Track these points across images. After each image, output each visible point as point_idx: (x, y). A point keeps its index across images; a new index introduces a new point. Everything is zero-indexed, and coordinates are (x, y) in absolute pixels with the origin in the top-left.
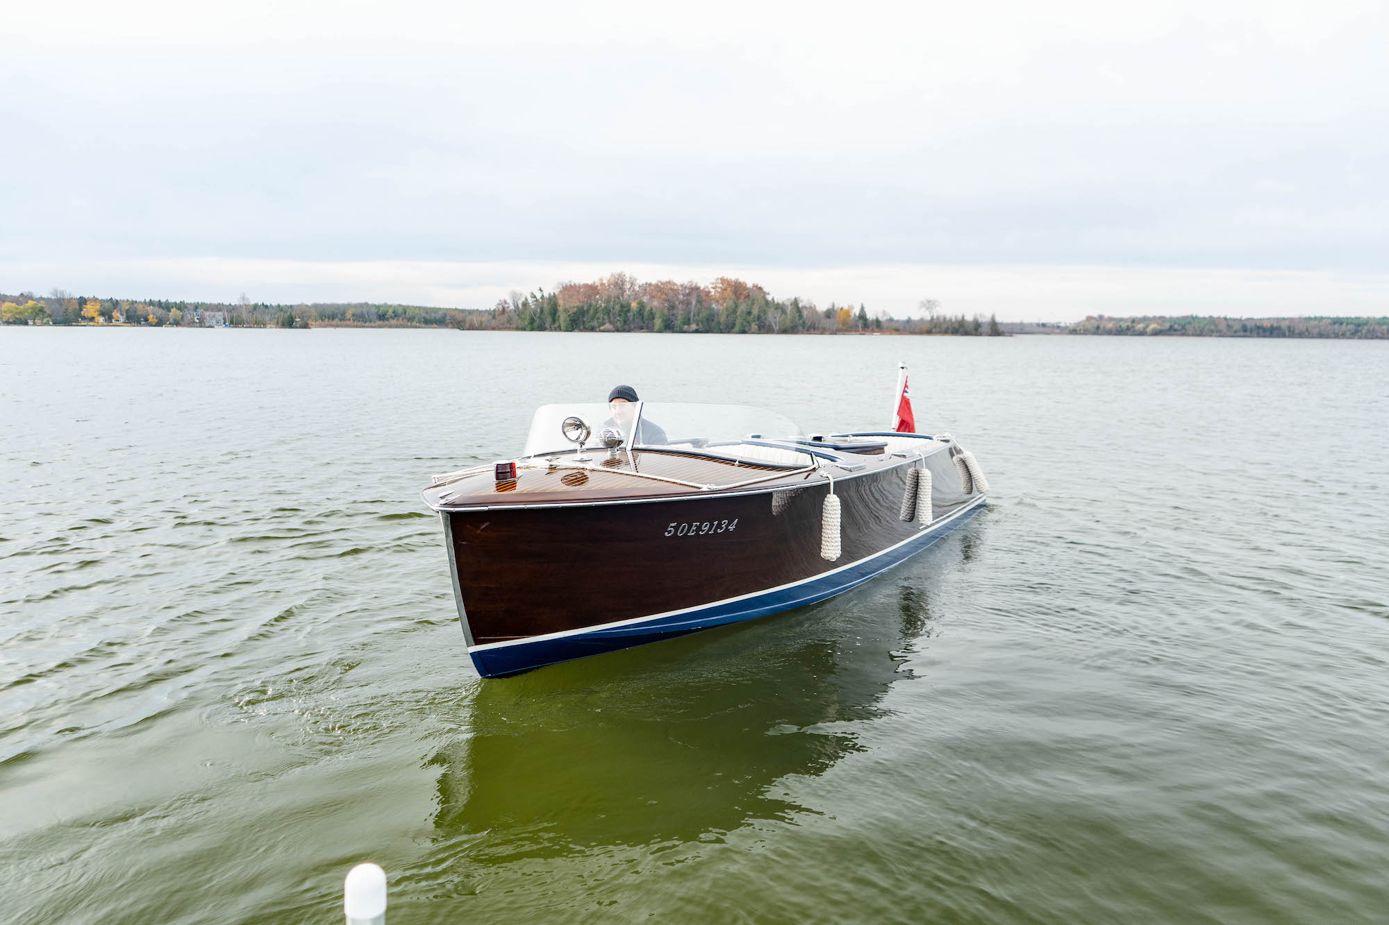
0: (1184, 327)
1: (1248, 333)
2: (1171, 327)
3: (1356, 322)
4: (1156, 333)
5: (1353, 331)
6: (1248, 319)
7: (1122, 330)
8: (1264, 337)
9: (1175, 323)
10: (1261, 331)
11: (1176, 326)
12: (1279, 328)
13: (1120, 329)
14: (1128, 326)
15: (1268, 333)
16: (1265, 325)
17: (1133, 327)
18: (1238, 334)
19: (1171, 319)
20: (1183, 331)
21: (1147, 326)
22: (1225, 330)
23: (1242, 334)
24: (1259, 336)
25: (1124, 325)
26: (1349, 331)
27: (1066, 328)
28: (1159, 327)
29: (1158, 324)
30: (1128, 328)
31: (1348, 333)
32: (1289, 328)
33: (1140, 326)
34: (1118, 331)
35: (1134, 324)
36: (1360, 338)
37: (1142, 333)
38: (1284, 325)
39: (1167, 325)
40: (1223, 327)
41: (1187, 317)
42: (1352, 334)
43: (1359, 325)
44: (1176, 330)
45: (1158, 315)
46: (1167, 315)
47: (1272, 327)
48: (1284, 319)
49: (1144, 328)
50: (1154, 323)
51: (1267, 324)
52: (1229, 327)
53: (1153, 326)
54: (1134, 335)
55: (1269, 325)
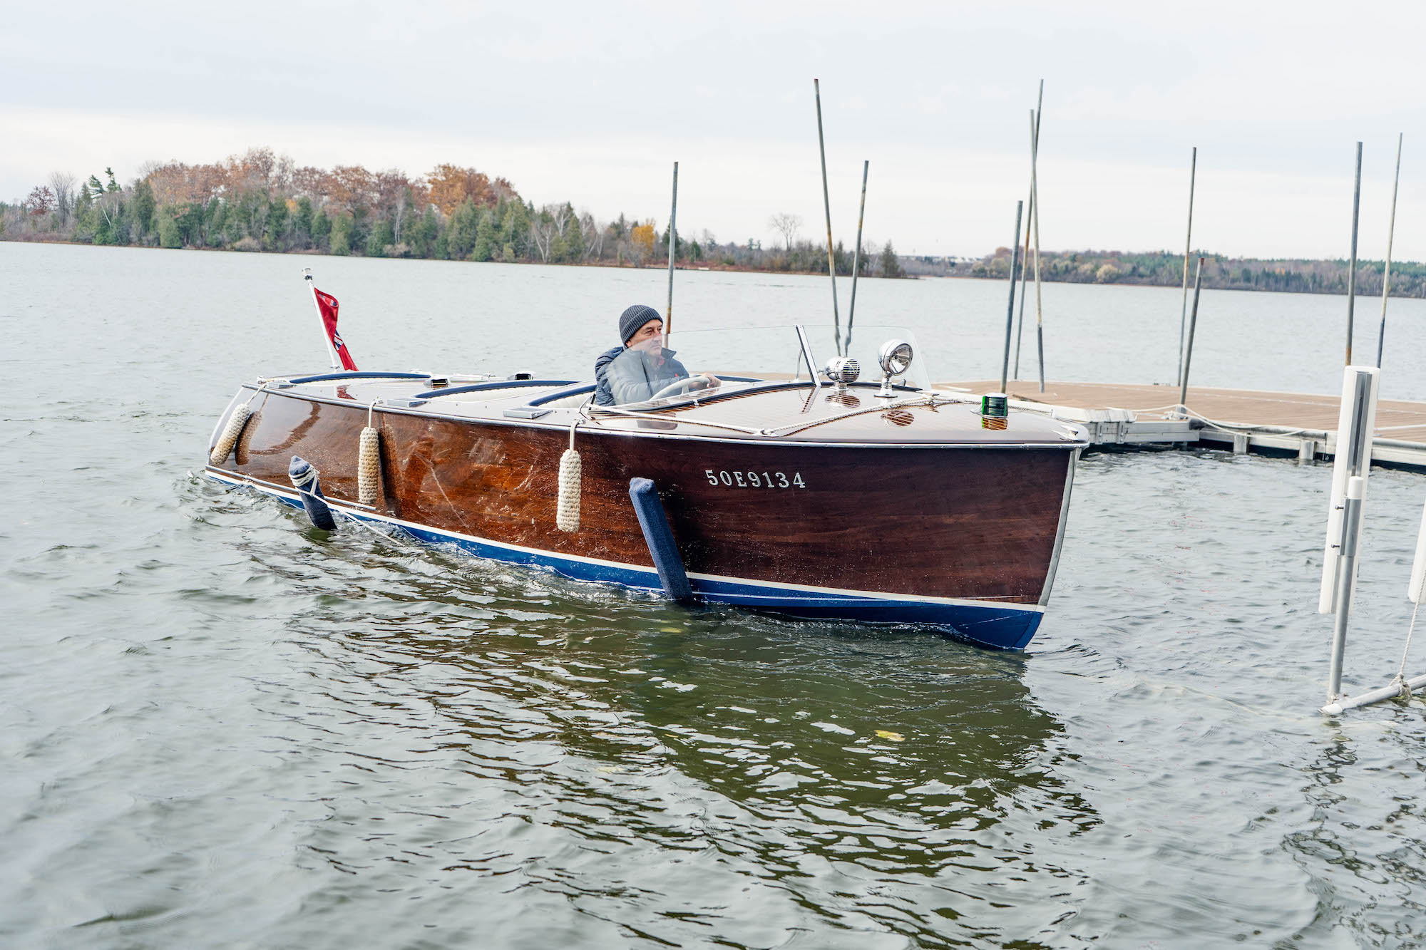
0: (1153, 271)
1: (1253, 284)
2: (1134, 269)
3: (1412, 270)
4: (1111, 280)
5: (1408, 285)
6: (1250, 261)
7: (1057, 274)
8: (1277, 290)
9: (1138, 263)
10: (1272, 281)
11: (1142, 270)
12: (1298, 277)
13: (1053, 271)
14: (1067, 267)
15: (1282, 284)
16: (1277, 271)
17: (1075, 268)
18: (1237, 284)
19: (1130, 257)
20: (1153, 278)
21: (1097, 268)
22: (1218, 278)
23: (1242, 284)
24: (1268, 288)
25: (1061, 265)
26: (1402, 284)
27: (967, 266)
28: (1115, 269)
29: (1113, 264)
30: (1067, 270)
31: (1401, 288)
32: (1314, 276)
33: (1087, 267)
34: (1051, 273)
35: (1076, 264)
36: (1418, 296)
37: (1090, 279)
38: (1306, 271)
39: (1128, 267)
40: (1213, 271)
41: (1153, 256)
42: (1407, 290)
43: (1416, 276)
44: (1141, 276)
45: (1109, 250)
46: (1124, 251)
47: (1288, 274)
48: (1306, 262)
49: (1093, 271)
50: (1107, 263)
51: (1279, 270)
52: (1224, 272)
53: (1105, 268)
54: (1077, 282)
55: (1283, 272)
